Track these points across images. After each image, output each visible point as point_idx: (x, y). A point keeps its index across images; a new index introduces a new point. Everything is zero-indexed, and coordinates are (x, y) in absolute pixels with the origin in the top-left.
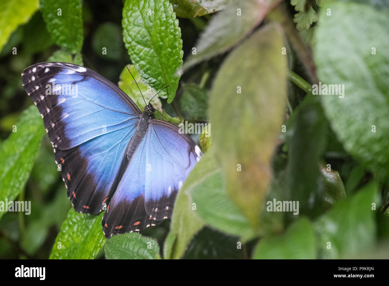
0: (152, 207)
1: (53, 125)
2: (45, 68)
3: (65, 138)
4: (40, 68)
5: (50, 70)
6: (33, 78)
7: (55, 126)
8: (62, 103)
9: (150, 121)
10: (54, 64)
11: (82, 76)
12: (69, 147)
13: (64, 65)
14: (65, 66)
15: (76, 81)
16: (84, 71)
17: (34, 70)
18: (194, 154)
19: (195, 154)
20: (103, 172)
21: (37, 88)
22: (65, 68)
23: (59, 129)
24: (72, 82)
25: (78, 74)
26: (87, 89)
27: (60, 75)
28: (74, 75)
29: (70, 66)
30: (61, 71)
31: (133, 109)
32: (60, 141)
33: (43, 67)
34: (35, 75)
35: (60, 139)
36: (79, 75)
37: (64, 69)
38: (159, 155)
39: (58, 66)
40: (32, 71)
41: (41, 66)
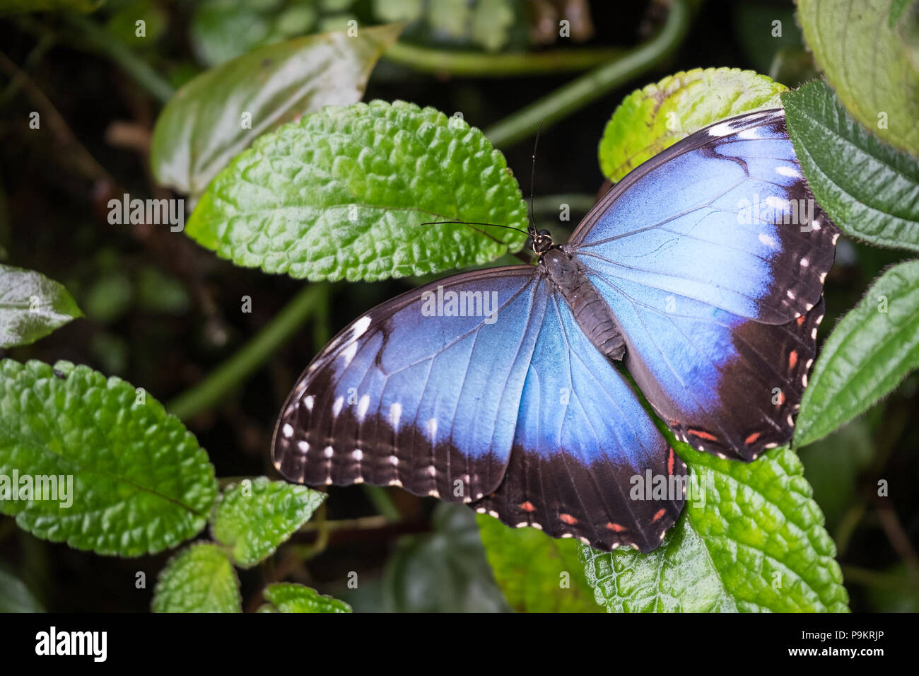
0: (779, 305)
1: (432, 471)
2: (301, 402)
3: (478, 463)
4: (292, 415)
5: (315, 396)
6: (304, 446)
7: (437, 468)
8: (401, 418)
9: (568, 250)
10: (308, 377)
11: (377, 334)
12: (502, 466)
13: (325, 357)
14: (328, 357)
15: (379, 353)
16: (369, 324)
17: (288, 431)
18: (724, 143)
19: (726, 140)
20: (610, 428)
21: (329, 452)
22: (333, 360)
23: (449, 464)
24: (374, 364)
25: (365, 339)
26: (411, 341)
27: (340, 378)
28: (361, 349)
29: (337, 347)
30: (333, 372)
31: (517, 276)
32: (476, 478)
33: (297, 405)
34: (298, 437)
35: (471, 476)
36: (370, 337)
37: (334, 362)
38: (668, 244)
39: (318, 372)
40: (285, 438)
41: (290, 409)
